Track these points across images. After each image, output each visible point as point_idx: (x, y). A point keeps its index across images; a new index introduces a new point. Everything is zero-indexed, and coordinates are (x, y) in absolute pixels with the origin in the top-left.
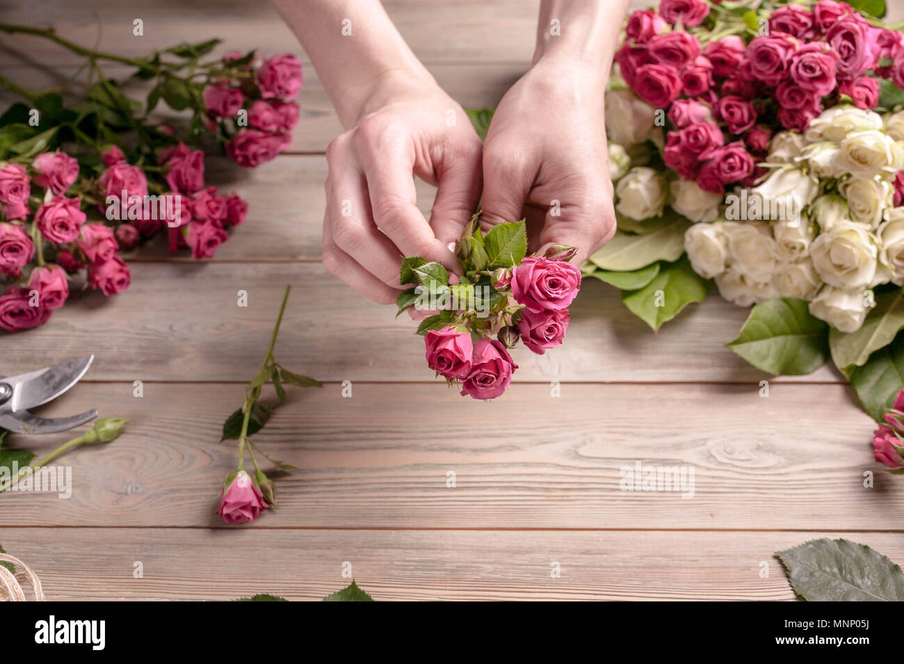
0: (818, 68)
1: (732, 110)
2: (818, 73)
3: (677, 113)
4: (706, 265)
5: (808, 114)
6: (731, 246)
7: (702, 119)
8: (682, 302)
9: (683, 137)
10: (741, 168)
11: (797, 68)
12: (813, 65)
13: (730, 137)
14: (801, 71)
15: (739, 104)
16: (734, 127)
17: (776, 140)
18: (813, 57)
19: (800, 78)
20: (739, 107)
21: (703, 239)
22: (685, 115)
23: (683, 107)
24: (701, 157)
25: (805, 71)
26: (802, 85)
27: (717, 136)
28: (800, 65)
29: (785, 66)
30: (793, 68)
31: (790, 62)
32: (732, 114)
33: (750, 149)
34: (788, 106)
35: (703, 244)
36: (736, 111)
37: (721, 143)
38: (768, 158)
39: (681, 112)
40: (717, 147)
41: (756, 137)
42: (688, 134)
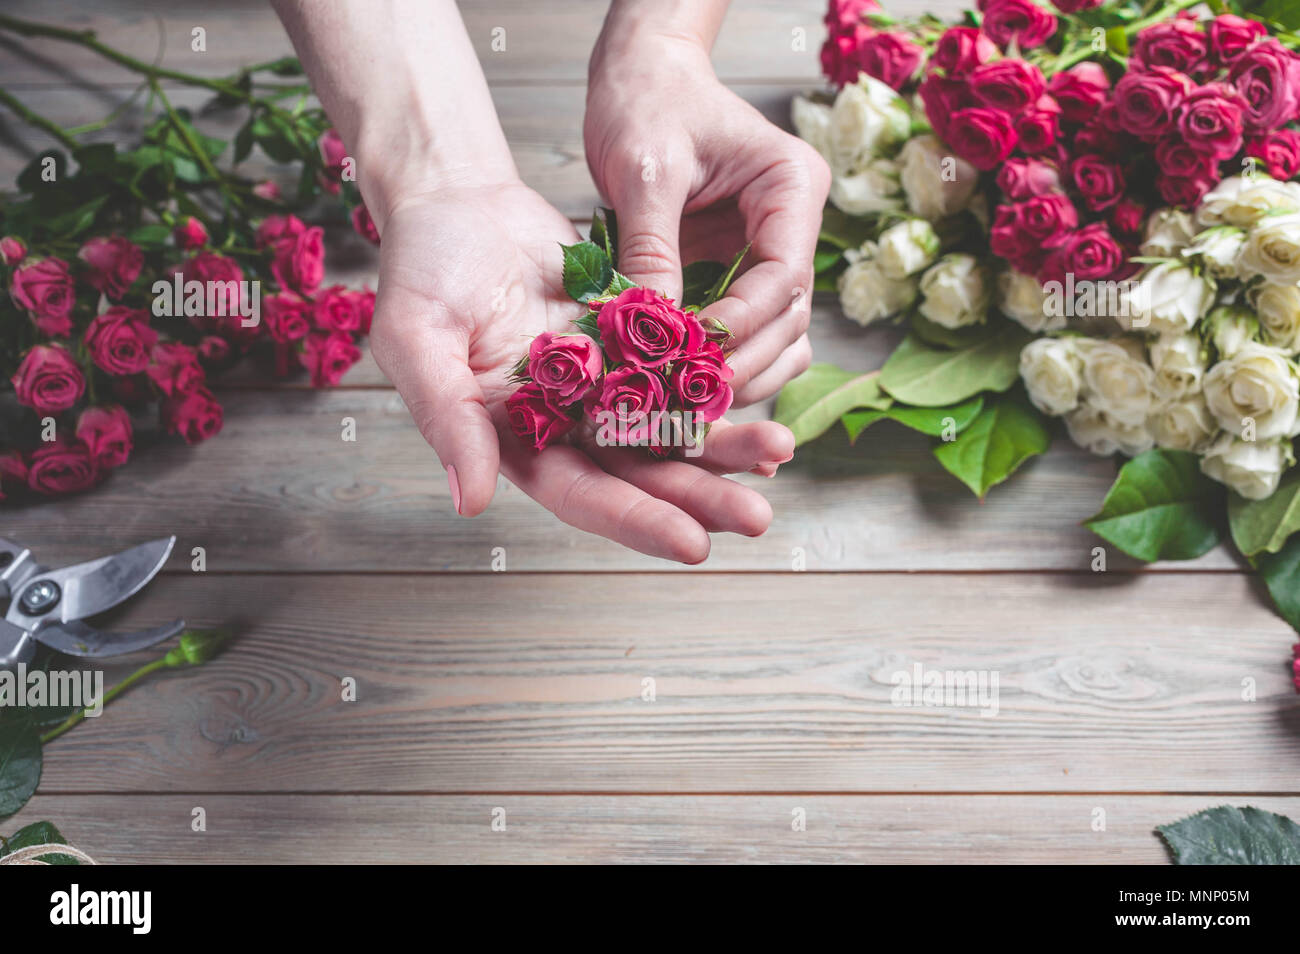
0: (1218, 122)
1: (1090, 176)
2: (1217, 128)
3: (1010, 178)
4: (1056, 400)
5: (1202, 185)
6: (1088, 372)
7: (1046, 187)
8: (1017, 457)
9: (1020, 216)
10: (1104, 263)
11: (1187, 121)
12: (1211, 117)
13: (1087, 216)
14: (1193, 125)
15: (1101, 167)
16: (1094, 201)
17: (1153, 222)
18: (1211, 106)
19: (1191, 134)
20: (1102, 174)
21: (1046, 360)
22: (1022, 182)
23: (1019, 169)
24: (1044, 245)
25: (1199, 126)
26: (1193, 144)
27: (1067, 215)
28: (1192, 118)
29: (1170, 116)
30: (1181, 121)
31: (1178, 112)
32: (1091, 183)
33: (1115, 233)
34: (1170, 172)
35: (1045, 370)
36: (1097, 178)
37: (1073, 224)
38: (1142, 248)
39: (1016, 177)
40: (1068, 230)
41: (1125, 216)
42: (1026, 211)
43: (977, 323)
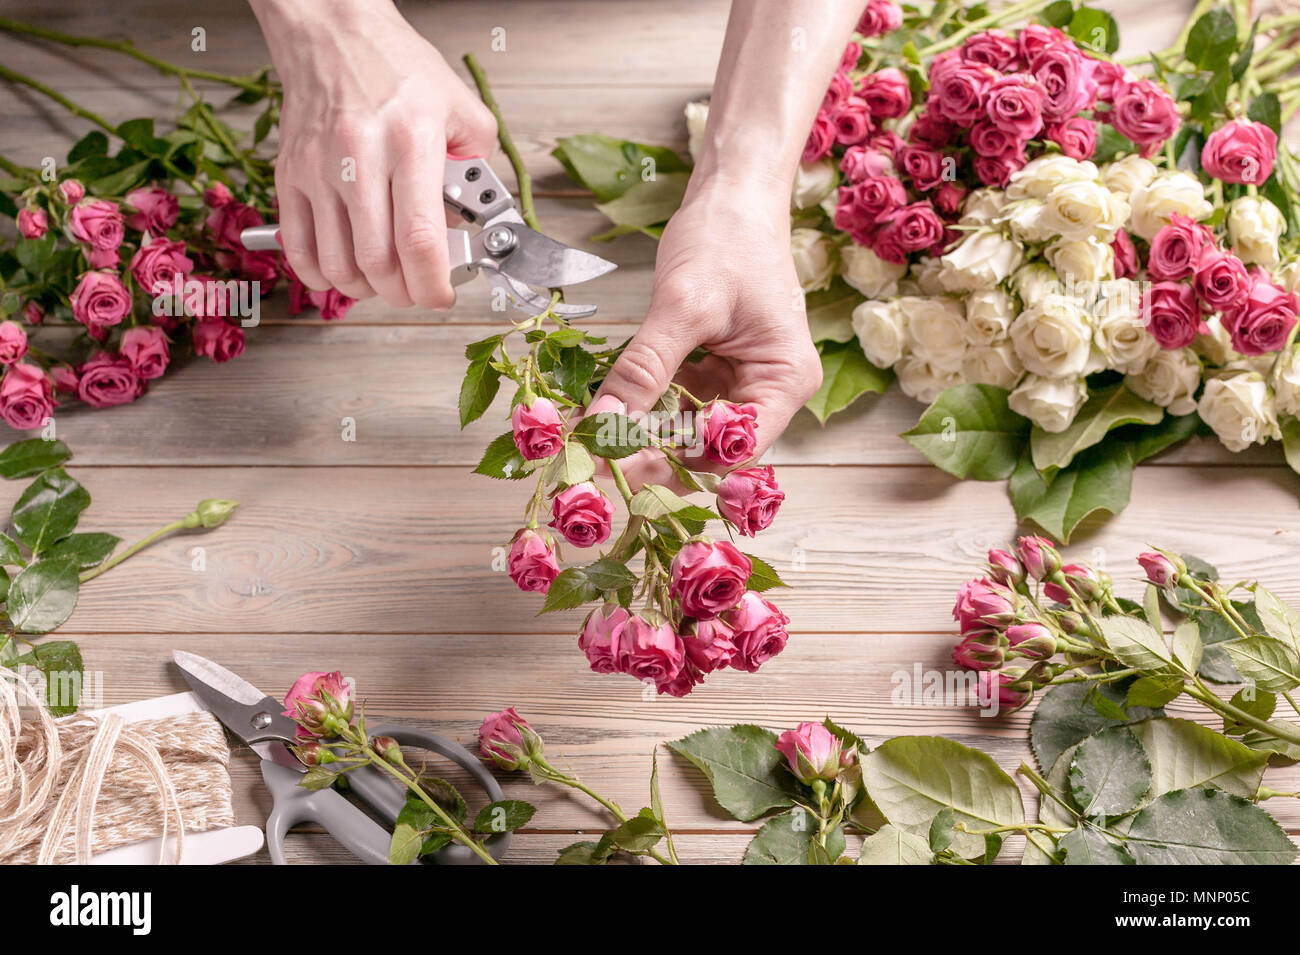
0: (1020, 105)
1: (917, 161)
2: (1019, 111)
3: (850, 164)
4: (880, 353)
5: (1009, 164)
6: (912, 327)
7: (881, 172)
8: (856, 390)
9: (857, 194)
10: (927, 234)
11: (995, 104)
12: (1014, 101)
13: (915, 194)
14: (999, 108)
15: (926, 153)
16: (920, 182)
17: (972, 199)
18: (1014, 92)
19: (999, 117)
20: (927, 159)
21: (876, 319)
22: (859, 167)
23: (859, 156)
24: (878, 220)
25: (1005, 109)
26: (1001, 126)
27: (898, 194)
28: (998, 101)
29: (981, 103)
30: (989, 104)
31: (987, 98)
32: (917, 166)
33: (939, 210)
34: (985, 153)
35: (876, 327)
36: (922, 162)
37: (903, 202)
38: (960, 221)
39: (855, 163)
40: (898, 207)
41: (947, 196)
42: (863, 190)
43: (822, 290)
